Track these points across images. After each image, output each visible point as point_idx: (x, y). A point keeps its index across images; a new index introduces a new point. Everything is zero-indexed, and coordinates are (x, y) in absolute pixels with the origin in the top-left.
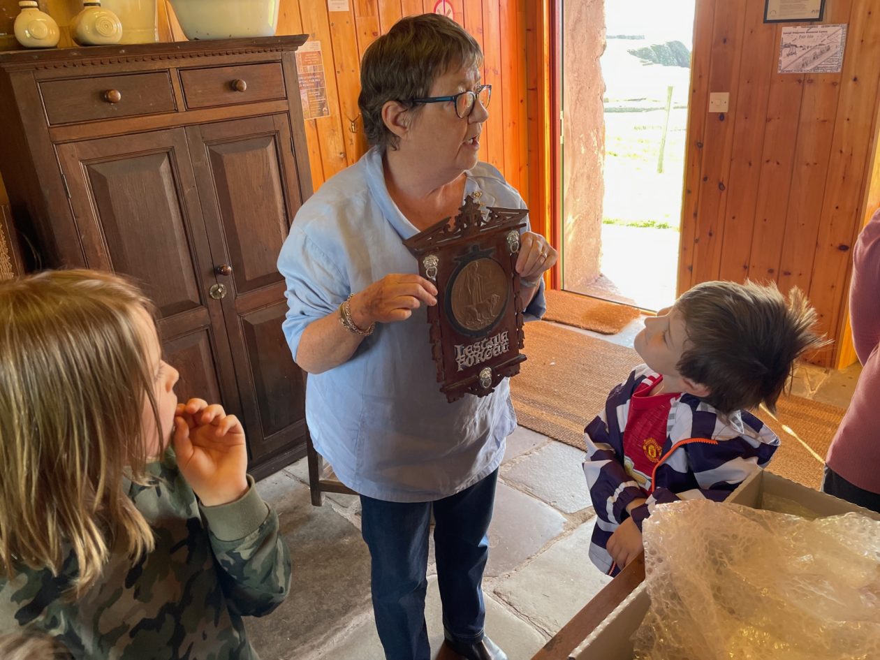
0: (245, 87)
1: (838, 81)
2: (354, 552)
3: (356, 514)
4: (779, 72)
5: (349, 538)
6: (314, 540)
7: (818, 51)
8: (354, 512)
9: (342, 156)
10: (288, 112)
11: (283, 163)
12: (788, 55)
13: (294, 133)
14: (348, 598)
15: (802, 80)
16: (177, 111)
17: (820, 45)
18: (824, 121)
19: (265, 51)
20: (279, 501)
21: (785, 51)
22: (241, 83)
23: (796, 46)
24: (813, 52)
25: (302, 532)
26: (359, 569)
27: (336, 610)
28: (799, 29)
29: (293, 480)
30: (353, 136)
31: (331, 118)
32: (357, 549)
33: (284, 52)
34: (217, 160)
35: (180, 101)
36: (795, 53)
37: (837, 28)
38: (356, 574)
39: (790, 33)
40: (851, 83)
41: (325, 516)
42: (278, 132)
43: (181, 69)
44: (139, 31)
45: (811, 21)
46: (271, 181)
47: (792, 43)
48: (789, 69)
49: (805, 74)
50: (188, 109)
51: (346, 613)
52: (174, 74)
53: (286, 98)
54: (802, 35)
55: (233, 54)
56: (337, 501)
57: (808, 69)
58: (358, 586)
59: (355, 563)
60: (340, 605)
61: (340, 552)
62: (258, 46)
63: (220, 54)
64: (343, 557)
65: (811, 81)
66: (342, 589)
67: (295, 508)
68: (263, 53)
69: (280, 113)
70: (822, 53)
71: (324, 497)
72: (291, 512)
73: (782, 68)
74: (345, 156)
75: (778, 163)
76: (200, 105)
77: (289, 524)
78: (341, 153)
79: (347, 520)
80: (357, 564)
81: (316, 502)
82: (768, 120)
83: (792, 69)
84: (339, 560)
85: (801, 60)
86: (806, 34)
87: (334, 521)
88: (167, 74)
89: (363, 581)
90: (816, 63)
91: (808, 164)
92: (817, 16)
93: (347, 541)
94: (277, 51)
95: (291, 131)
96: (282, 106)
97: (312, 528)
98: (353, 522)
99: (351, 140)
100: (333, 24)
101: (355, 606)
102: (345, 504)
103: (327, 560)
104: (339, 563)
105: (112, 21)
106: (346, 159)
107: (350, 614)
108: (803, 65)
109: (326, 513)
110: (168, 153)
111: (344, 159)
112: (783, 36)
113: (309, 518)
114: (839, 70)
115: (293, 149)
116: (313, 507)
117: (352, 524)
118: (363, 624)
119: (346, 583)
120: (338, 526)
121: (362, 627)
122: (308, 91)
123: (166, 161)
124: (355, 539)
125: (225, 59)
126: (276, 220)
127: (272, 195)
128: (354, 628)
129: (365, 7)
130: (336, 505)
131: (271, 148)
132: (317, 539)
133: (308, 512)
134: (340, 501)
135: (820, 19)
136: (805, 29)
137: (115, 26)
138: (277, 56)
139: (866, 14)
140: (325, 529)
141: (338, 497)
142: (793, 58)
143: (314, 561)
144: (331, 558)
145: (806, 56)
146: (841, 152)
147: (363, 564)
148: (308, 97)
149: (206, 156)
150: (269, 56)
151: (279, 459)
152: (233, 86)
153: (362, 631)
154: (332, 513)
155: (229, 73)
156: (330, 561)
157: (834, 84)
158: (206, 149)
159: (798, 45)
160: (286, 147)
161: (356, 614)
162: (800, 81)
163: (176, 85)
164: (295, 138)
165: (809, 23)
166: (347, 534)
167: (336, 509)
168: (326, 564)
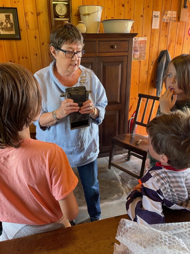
0: (116, 47)
3: (119, 175)
5: (115, 181)
6: (105, 178)
9: (147, 72)
10: (127, 56)
11: (123, 71)
13: (128, 62)
14: (107, 196)
16: (96, 53)
19: (124, 38)
20: (101, 165)
22: (115, 46)
25: (103, 175)
26: (113, 190)
27: (102, 198)
29: (107, 161)
30: (152, 67)
31: (146, 61)
32: (115, 184)
33: (130, 38)
34: (104, 67)
35: (97, 50)
41: (111, 173)
42: (123, 61)
43: (99, 41)
44: (93, 31)
46: (118, 75)
50: (99, 52)
51: (104, 200)
52: (97, 42)
53: (128, 52)
55: (115, 38)
56: (116, 170)
58: (111, 194)
60: (104, 197)
61: (110, 183)
62: (122, 36)
63: (111, 38)
66: (107, 193)
67: (104, 168)
68: (123, 38)
69: (125, 56)
71: (112, 168)
72: (103, 169)
74: (148, 72)
76: (103, 51)
77: (100, 171)
78: (146, 72)
80: (113, 189)
81: (109, 168)
87: (113, 175)
88: (95, 42)
89: (113, 194)
93: (113, 181)
94: (128, 38)
95: (127, 62)
96: (126, 54)
97: (106, 174)
99: (151, 68)
100: (152, 32)
101: (108, 199)
102: (118, 172)
104: (109, 186)
105: (83, 27)
106: (148, 74)
107: (105, 200)
109: (111, 172)
110: (92, 64)
111: (147, 74)
113: (106, 172)
115: (127, 67)
116: (109, 169)
117: (117, 178)
118: (108, 204)
119: (108, 192)
120: (113, 177)
121: (107, 205)
122: (140, 52)
123: (91, 66)
124: (116, 182)
125: (112, 39)
126: (118, 87)
127: (118, 79)
128: (105, 204)
129: (164, 28)
131: (120, 66)
132: (106, 178)
133: (107, 170)
134: (117, 170)
137: (84, 28)
138: (128, 39)
140: (109, 176)
147: (115, 189)
148: (140, 54)
149: (102, 66)
150: (125, 39)
151: (105, 154)
152: (112, 47)
153: (107, 206)
154: (113, 173)
155: (112, 43)
156: (107, 185)
158: (102, 64)
160: (125, 66)
161: (107, 201)
163: (97, 45)
164: (128, 63)
167: (115, 172)
168: (105, 185)
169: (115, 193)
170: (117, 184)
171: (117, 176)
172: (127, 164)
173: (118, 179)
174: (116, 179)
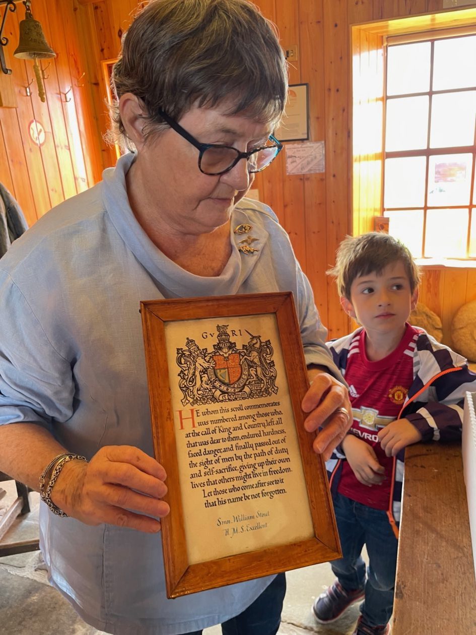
1: (324, 178)
2: (46, 606)
3: (36, 570)
4: (288, 174)
5: (37, 594)
7: (309, 159)
8: (33, 569)
12: (292, 163)
15: (303, 178)
17: (310, 155)
18: (320, 204)
21: (289, 161)
23: (295, 157)
24: (306, 160)
26: (57, 620)
28: (296, 145)
32: (48, 602)
36: (295, 161)
37: (319, 144)
38: (55, 626)
39: (290, 149)
40: (332, 178)
45: (302, 140)
47: (293, 155)
48: (293, 172)
49: (304, 175)
54: (299, 149)
56: (12, 564)
57: (305, 171)
59: (51, 617)
61: (31, 611)
64: (36, 615)
65: (308, 179)
70: (312, 160)
73: (289, 171)
75: (296, 234)
79: (28, 578)
80: (54, 617)
82: (285, 206)
83: (295, 172)
84: (33, 619)
85: (300, 166)
86: (301, 149)
87: (15, 583)
89: (66, 631)
90: (309, 167)
91: (314, 233)
92: (305, 137)
93: (35, 598)
98: (35, 578)
102: (21, 565)
103: (20, 623)
104: (35, 622)
108: (302, 169)
109: (4, 579)
112: (286, 151)
114: (324, 171)
117: (35, 581)
120: (21, 587)
124: (43, 594)
130: (11, 568)
134: (15, 563)
135: (307, 139)
136: (300, 146)
139: (335, 135)
140: (8, 594)
141: (12, 560)
142: (294, 164)
143: (6, 629)
144: (24, 620)
145: (303, 162)
146: (333, 222)
147: (60, 614)
154: (10, 577)
156: (23, 623)
157: (322, 180)
159: (297, 156)
162: (301, 179)
165: (300, 141)
166: (33, 592)
167: (13, 572)
168: (20, 627)
169: (72, 625)
170: (52, 598)
171: (30, 576)
172: (29, 527)
173: (43, 581)
174: (35, 587)
